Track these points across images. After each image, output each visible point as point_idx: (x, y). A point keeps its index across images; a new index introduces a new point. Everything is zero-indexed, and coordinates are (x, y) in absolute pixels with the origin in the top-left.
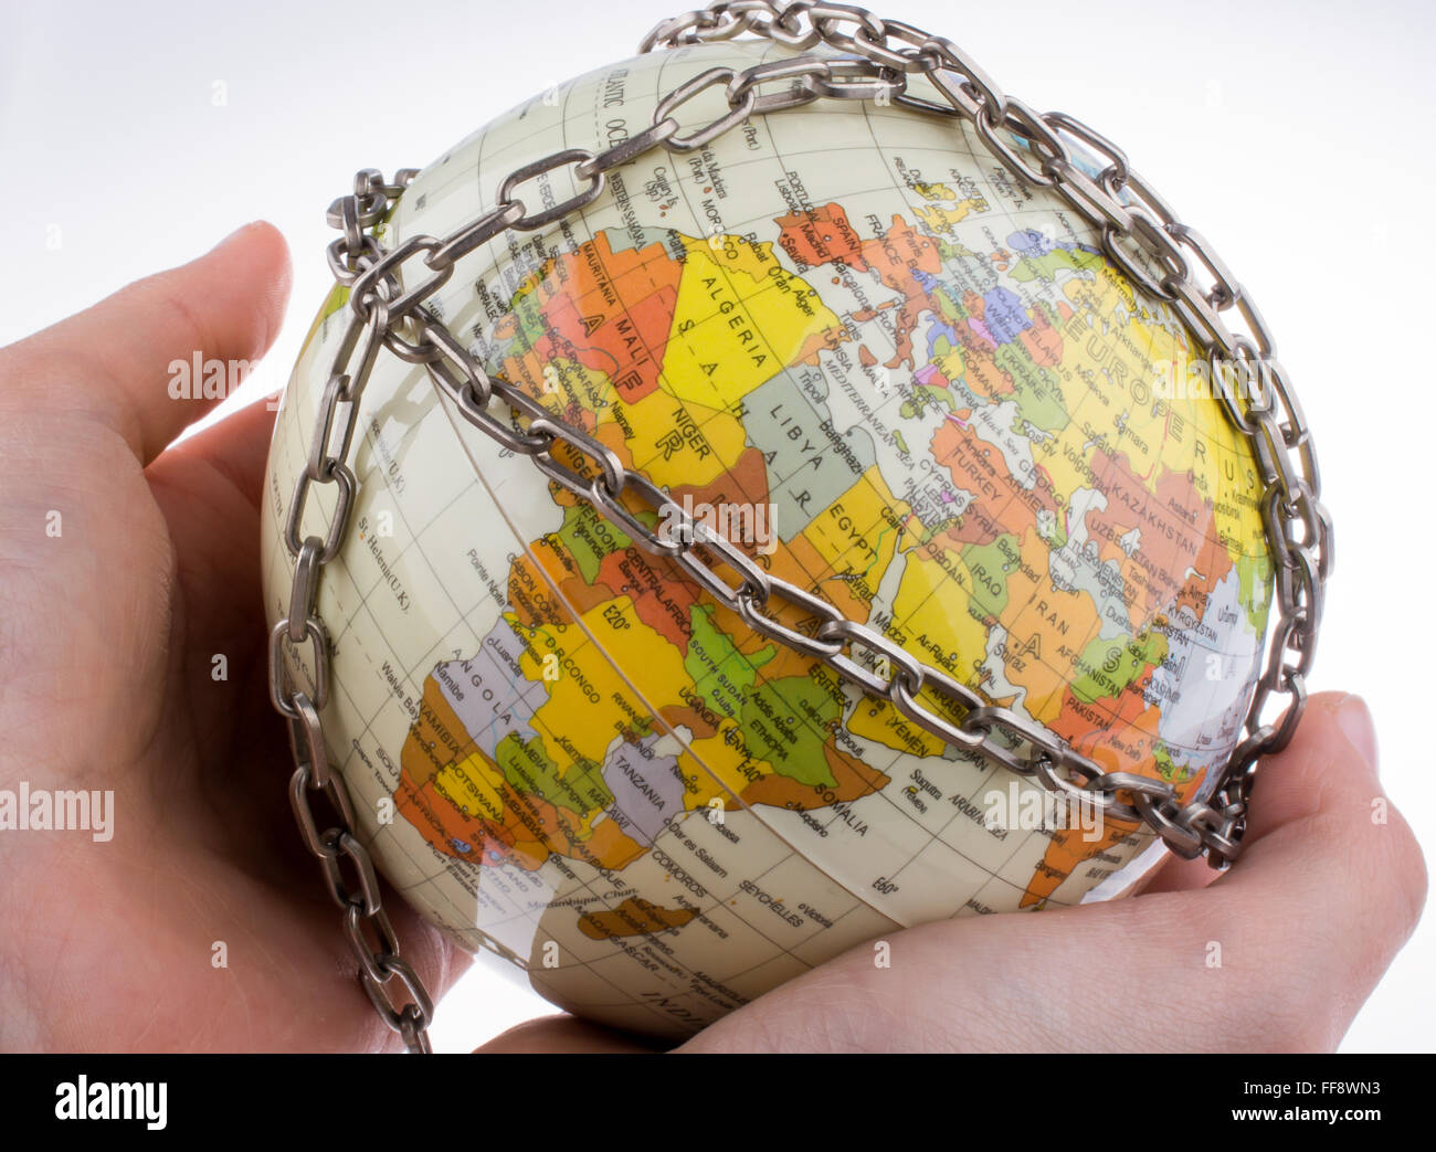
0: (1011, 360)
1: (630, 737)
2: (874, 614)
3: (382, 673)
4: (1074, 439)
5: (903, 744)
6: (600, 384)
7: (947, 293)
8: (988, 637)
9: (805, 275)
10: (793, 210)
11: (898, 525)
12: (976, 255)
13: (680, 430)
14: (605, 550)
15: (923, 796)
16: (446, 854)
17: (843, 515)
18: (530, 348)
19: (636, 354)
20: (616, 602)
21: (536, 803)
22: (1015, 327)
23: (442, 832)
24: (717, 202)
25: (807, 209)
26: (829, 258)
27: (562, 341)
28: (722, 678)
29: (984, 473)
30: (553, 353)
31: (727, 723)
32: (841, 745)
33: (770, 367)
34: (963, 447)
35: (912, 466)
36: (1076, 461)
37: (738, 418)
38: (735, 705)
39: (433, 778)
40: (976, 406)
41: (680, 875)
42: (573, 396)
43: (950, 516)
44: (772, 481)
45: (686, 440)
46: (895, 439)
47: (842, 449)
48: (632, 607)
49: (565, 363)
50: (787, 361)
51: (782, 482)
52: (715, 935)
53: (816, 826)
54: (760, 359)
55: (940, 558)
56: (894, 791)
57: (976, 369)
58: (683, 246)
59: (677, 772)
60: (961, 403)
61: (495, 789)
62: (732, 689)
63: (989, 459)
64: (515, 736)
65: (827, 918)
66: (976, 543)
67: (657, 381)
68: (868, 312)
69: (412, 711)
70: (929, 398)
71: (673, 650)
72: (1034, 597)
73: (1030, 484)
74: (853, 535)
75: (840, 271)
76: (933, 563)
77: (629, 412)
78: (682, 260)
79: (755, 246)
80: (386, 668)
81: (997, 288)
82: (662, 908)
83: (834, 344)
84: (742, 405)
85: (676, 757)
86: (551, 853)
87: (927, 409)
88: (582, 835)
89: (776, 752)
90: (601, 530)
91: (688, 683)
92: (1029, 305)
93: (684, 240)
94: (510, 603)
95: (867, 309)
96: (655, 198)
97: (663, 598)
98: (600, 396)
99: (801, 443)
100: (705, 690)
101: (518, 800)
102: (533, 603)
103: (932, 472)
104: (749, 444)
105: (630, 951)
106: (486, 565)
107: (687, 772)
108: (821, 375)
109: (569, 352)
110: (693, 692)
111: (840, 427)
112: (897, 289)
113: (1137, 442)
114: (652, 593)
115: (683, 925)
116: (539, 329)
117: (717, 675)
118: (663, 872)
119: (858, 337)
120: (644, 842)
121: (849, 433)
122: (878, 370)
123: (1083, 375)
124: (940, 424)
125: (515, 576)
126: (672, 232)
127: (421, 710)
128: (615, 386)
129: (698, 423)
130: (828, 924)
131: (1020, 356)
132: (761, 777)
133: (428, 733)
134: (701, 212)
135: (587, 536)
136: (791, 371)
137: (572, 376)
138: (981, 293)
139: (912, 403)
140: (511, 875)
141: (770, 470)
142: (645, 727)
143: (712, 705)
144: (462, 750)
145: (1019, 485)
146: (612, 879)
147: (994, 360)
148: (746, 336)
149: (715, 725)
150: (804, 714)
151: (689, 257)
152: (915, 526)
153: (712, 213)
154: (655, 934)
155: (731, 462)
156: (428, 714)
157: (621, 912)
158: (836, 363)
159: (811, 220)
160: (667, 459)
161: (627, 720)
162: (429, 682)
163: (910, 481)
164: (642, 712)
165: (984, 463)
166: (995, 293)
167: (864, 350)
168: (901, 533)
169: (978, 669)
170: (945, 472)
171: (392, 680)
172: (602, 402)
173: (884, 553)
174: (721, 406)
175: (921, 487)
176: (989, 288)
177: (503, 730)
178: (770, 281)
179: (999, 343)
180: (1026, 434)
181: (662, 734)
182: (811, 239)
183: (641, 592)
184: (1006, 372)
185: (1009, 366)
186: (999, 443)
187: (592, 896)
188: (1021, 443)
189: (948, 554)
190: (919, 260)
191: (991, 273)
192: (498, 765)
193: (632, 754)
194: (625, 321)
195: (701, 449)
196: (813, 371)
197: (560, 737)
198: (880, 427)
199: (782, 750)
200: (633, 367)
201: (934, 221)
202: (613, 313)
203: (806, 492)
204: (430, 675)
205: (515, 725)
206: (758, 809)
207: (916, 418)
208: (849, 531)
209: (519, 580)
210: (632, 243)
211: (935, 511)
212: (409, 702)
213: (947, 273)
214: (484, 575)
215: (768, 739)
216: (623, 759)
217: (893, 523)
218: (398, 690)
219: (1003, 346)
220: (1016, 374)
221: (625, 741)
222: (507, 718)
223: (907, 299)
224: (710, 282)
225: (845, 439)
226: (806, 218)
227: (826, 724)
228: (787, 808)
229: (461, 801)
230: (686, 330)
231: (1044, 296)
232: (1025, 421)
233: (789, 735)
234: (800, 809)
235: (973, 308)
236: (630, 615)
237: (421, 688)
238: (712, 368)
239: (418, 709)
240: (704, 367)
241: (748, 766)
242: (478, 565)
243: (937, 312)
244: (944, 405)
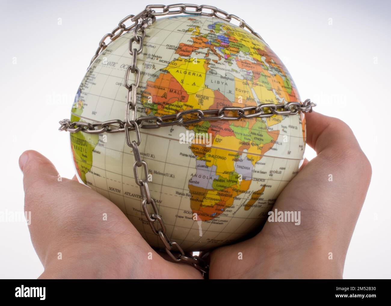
0: (233, 45)
1: (236, 160)
2: (257, 102)
3: (177, 195)
4: (252, 51)
5: (277, 122)
6: (178, 103)
7: (213, 42)
8: (273, 92)
9: (191, 57)
10: (176, 50)
11: (247, 84)
12: (209, 34)
13: (200, 98)
14: (206, 130)
15: (285, 129)
16: (210, 220)
17: (238, 89)
18: (157, 110)
19: (179, 93)
20: (216, 137)
21: (226, 190)
22: (227, 40)
23: (208, 215)
24: (161, 59)
25: (177, 47)
26: (191, 52)
27: (162, 103)
28: (244, 135)
29: (249, 65)
30: (163, 107)
31: (251, 142)
32: (269, 130)
33: (203, 75)
34: (242, 63)
35: (239, 73)
36: (256, 54)
37: (207, 88)
38: (250, 138)
39: (201, 205)
40: (237, 56)
41: (259, 180)
42: (175, 110)
43: (252, 76)
44: (223, 93)
45: (203, 99)
46: (233, 70)
47: (228, 79)
48: (220, 136)
49: (167, 106)
50: (204, 72)
51: (224, 92)
52: (270, 188)
53: (275, 149)
54: (200, 76)
55: (257, 84)
56: (281, 132)
57: (231, 50)
58: (165, 70)
59: (249, 159)
60: (235, 57)
61: (217, 195)
62: (247, 135)
63: (247, 63)
64: (215, 180)
65: (284, 167)
66: (259, 78)
67: (187, 94)
68: (207, 54)
69: (189, 196)
70: (230, 60)
71: (233, 137)
72: (273, 80)
73: (256, 62)
74: (243, 91)
75: (195, 52)
76: (257, 86)
77: (188, 103)
78: (168, 72)
79: (177, 60)
80: (177, 193)
81: (218, 36)
82: (259, 190)
83: (208, 64)
84: (206, 85)
85: (246, 156)
86: (234, 198)
87: (232, 62)
88: (238, 188)
89: (261, 140)
90: (203, 127)
91: (240, 141)
92: (224, 35)
93: (165, 69)
94: (196, 156)
95: (206, 54)
96: (150, 68)
97: (224, 129)
98: (180, 105)
99: (221, 83)
100: (243, 140)
101: (223, 193)
102: (200, 152)
103: (243, 71)
104: (213, 90)
105: (256, 206)
106: (185, 153)
107: (250, 158)
108: (212, 70)
109: (166, 104)
110: (241, 142)
111: (224, 76)
112: (206, 47)
113: (258, 45)
114: (221, 130)
115: (264, 191)
116: (155, 105)
117: (243, 135)
118: (256, 182)
119: (210, 59)
120: (250, 179)
121: (226, 75)
122: (219, 62)
123: (242, 40)
124: (236, 63)
125: (193, 150)
126: (161, 70)
127: (191, 193)
128: (181, 101)
129: (202, 95)
130: (285, 169)
131: (233, 43)
132: (262, 147)
133: (195, 197)
134: (161, 63)
135: (201, 131)
136: (207, 73)
137: (171, 107)
138: (217, 38)
139: (229, 63)
140: (227, 211)
141: (221, 92)
142: (238, 156)
143: (246, 141)
144: (205, 193)
145: (254, 63)
146: (248, 192)
147: (231, 47)
148: (194, 74)
149: (249, 144)
150: (260, 130)
151: (169, 71)
152: (249, 82)
153: (163, 61)
154: (259, 198)
155: (213, 96)
156: (193, 193)
157: (252, 198)
158: (212, 66)
159: (180, 49)
160: (203, 105)
161: (234, 157)
162: (190, 186)
163: (242, 75)
164: (235, 153)
165: (247, 64)
166: (218, 37)
167: (213, 60)
168: (248, 85)
169: (276, 99)
170: (244, 70)
171: (180, 194)
172: (181, 106)
173: (249, 90)
174: (203, 89)
175: (244, 75)
176: (217, 37)
177: (211, 181)
178: (187, 63)
179: (228, 43)
180: (247, 55)
181: (241, 154)
182: (185, 51)
183: (219, 131)
184: (235, 47)
185: (233, 46)
186: (246, 59)
187: (245, 200)
188: (248, 56)
189: (258, 83)
190: (203, 41)
191: (214, 34)
192: (214, 189)
193: (239, 163)
194: (170, 90)
195: (207, 98)
196: (210, 70)
197: (224, 172)
198: (229, 70)
199: (262, 139)
200: (181, 96)
201: (197, 34)
202: (166, 91)
203: (230, 91)
204: (189, 185)
205: (213, 178)
206: (265, 154)
207: (232, 64)
208: (242, 91)
209: (195, 150)
210: (155, 78)
211: (249, 77)
212: (187, 194)
213: (209, 39)
214: (187, 156)
215: (258, 139)
216: (238, 165)
217: (246, 84)
218: (183, 194)
219: (230, 44)
220: (235, 46)
221: (236, 162)
222: (211, 178)
223: (210, 48)
224: (178, 71)
225: (226, 77)
226: (179, 49)
227: (265, 128)
228: (269, 150)
229: (210, 204)
230: (183, 82)
231: (224, 32)
232: (245, 53)
233: (261, 135)
234: (271, 148)
235: (219, 41)
236: (220, 137)
237: (189, 189)
238: (194, 84)
239: (190, 194)
240: (193, 85)
241: (259, 147)
242: (184, 155)
243: (216, 46)
244: (233, 59)
